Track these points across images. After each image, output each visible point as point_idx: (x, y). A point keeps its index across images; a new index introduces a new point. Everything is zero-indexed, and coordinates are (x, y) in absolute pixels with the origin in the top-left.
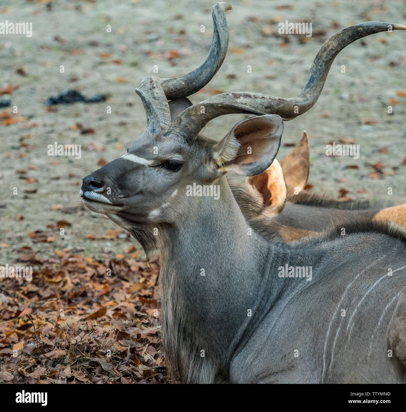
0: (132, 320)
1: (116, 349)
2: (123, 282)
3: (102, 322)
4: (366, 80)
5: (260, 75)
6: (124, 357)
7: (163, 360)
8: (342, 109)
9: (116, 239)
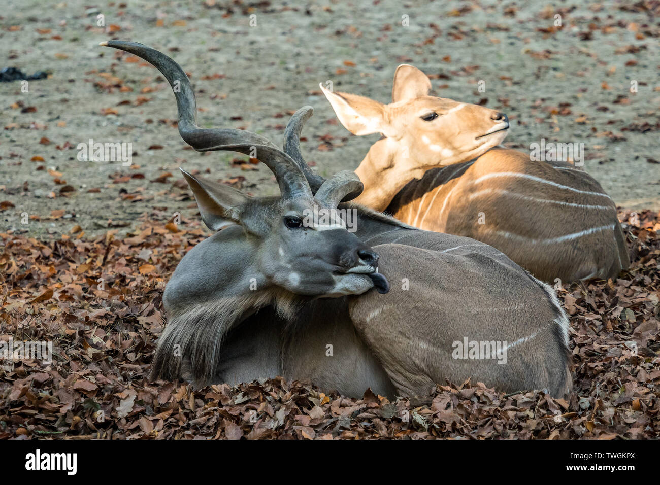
0: (80, 302)
1: (65, 333)
2: (70, 264)
3: (49, 305)
4: (312, 50)
5: (204, 48)
6: (72, 341)
7: (113, 343)
8: (288, 80)
9: (60, 219)
